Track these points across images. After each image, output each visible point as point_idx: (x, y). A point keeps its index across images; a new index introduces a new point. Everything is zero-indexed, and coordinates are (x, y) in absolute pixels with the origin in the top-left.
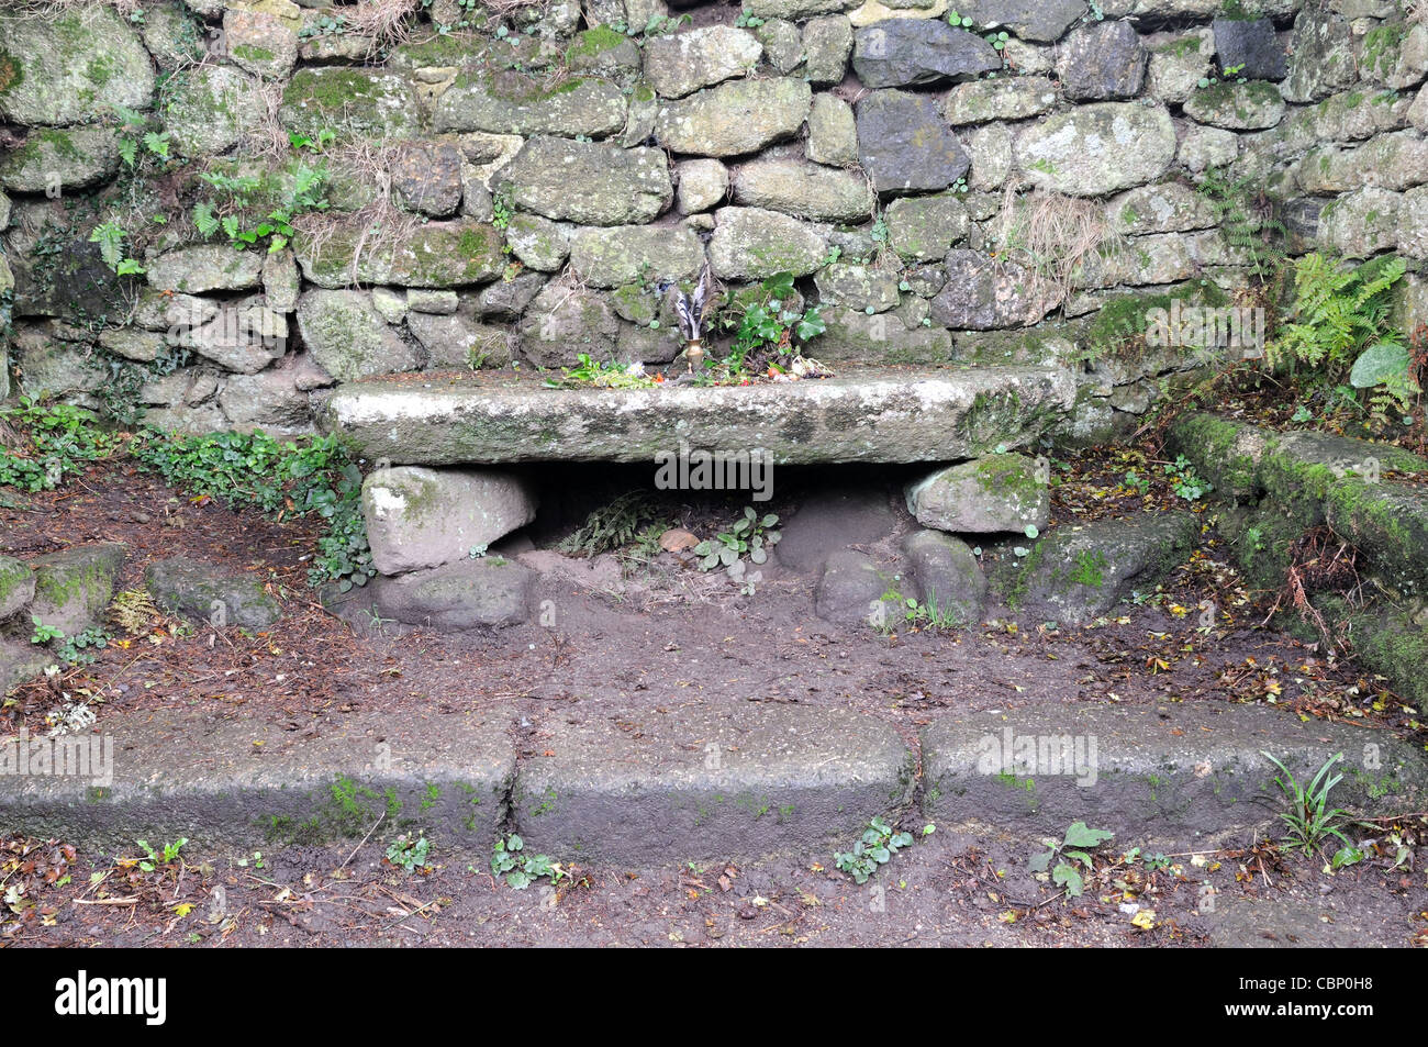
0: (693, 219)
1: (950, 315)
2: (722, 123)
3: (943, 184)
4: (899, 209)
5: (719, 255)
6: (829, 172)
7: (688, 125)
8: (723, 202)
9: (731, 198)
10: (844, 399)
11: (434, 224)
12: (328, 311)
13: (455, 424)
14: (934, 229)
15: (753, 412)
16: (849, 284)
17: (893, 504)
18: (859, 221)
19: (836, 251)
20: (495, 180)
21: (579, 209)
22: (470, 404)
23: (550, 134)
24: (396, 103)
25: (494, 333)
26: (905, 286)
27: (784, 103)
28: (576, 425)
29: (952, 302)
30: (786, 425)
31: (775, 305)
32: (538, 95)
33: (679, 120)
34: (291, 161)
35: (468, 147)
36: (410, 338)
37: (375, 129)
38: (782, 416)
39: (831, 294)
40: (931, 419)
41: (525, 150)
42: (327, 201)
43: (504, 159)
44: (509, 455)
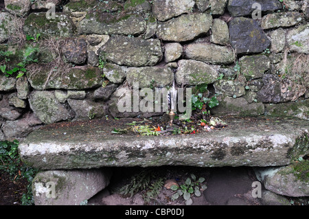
0: (170, 64)
1: (264, 98)
2: (181, 30)
3: (261, 50)
4: (245, 60)
5: (179, 77)
6: (219, 47)
7: (168, 31)
8: (181, 58)
9: (184, 56)
10: (239, 143)
11: (76, 67)
12: (39, 98)
13: (70, 155)
14: (257, 67)
15: (200, 149)
16: (227, 87)
17: (250, 174)
18: (229, 64)
19: (222, 75)
20: (99, 51)
21: (129, 61)
22: (77, 147)
23: (119, 34)
24: (64, 24)
25: (98, 106)
26: (247, 88)
27: (202, 22)
28: (123, 154)
29: (265, 93)
30: (213, 154)
31: (200, 95)
32: (114, 21)
33: (165, 29)
34: (27, 45)
35: (90, 39)
36: (68, 107)
37: (57, 33)
38: (212, 150)
39: (220, 90)
40: (276, 151)
41: (109, 41)
42: (39, 59)
43: (102, 44)
44: (95, 166)
